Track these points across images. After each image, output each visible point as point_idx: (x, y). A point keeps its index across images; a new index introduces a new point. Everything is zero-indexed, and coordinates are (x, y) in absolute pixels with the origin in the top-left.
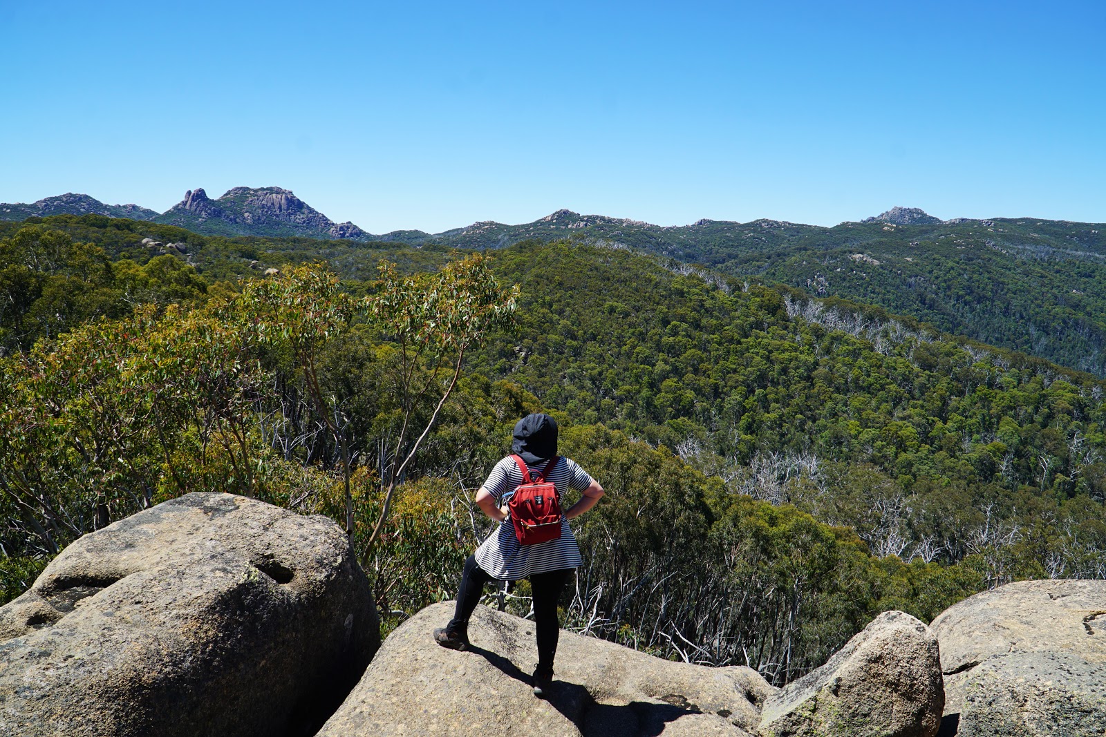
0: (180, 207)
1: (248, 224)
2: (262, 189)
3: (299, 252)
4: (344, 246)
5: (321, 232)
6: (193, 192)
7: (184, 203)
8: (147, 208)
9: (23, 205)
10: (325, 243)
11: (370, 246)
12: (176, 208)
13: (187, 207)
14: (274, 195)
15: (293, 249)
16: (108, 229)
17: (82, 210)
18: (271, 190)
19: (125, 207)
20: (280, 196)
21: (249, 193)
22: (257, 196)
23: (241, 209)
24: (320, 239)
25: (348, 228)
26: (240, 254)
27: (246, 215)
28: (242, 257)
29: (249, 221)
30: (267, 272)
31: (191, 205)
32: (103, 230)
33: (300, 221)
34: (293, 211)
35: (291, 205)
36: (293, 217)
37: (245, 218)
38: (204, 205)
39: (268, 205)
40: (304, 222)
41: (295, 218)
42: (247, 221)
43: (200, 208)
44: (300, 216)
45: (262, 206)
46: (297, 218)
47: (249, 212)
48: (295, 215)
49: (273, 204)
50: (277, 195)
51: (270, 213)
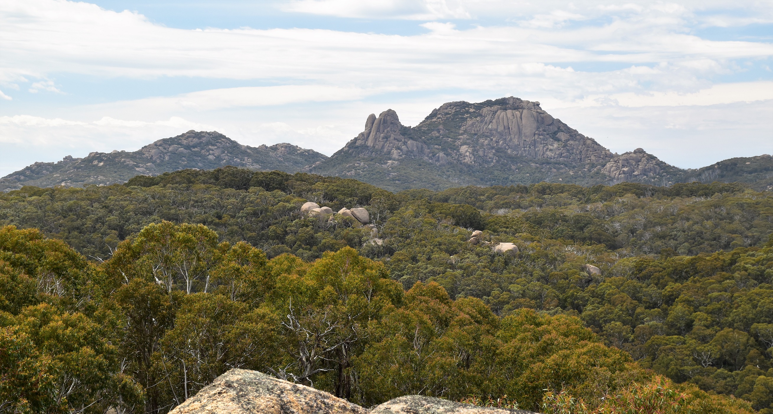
0: (359, 143)
1: (465, 164)
2: (489, 103)
3: (551, 209)
4: (629, 195)
5: (589, 171)
6: (377, 116)
7: (363, 136)
8: (308, 148)
9: (123, 154)
10: (597, 190)
11: (676, 193)
12: (352, 145)
13: (370, 143)
14: (509, 112)
15: (541, 206)
16: (252, 189)
17: (211, 157)
18: (503, 103)
19: (275, 148)
20: (517, 113)
21: (468, 112)
22: (481, 115)
23: (455, 139)
24: (585, 184)
25: (638, 161)
26: (452, 221)
27: (464, 149)
28: (457, 224)
29: (467, 160)
30: (498, 247)
31: (375, 139)
32: (243, 193)
33: (553, 155)
34: (541, 137)
35: (538, 128)
36: (541, 148)
37: (461, 154)
38: (396, 137)
39: (499, 131)
40: (561, 155)
41: (545, 149)
42: (464, 159)
43: (390, 144)
44: (553, 146)
45: (490, 132)
46: (548, 149)
47: (468, 145)
48: (544, 144)
49: (507, 128)
50: (514, 111)
51: (503, 143)
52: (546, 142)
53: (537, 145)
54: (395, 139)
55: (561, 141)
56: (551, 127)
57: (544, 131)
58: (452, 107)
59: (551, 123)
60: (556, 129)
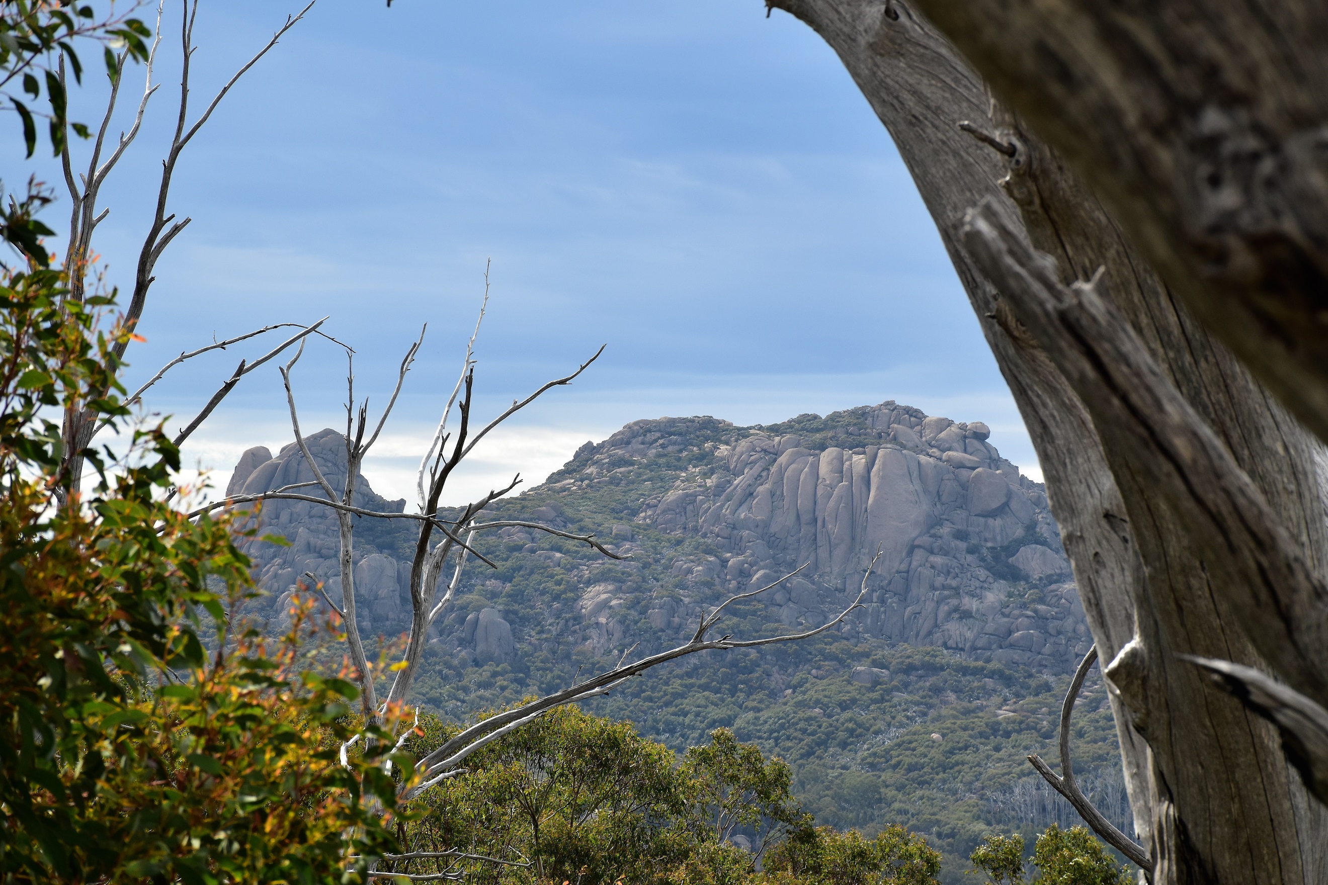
14: (829, 456)
20: (858, 461)
33: (969, 635)
34: (938, 560)
35: (933, 523)
36: (930, 606)
37: (578, 619)
38: (317, 541)
39: (774, 528)
40: (1003, 638)
41: (944, 608)
42: (585, 639)
43: (282, 566)
44: (981, 598)
45: (726, 532)
46: (956, 609)
47: (615, 580)
48: (944, 587)
49: (805, 518)
50: (847, 453)
51: (767, 579)
52: (954, 583)
53: (914, 591)
54: (309, 548)
55: (1026, 578)
56: (996, 523)
57: (961, 535)
58: (650, 437)
59: (995, 505)
60: (1019, 532)
